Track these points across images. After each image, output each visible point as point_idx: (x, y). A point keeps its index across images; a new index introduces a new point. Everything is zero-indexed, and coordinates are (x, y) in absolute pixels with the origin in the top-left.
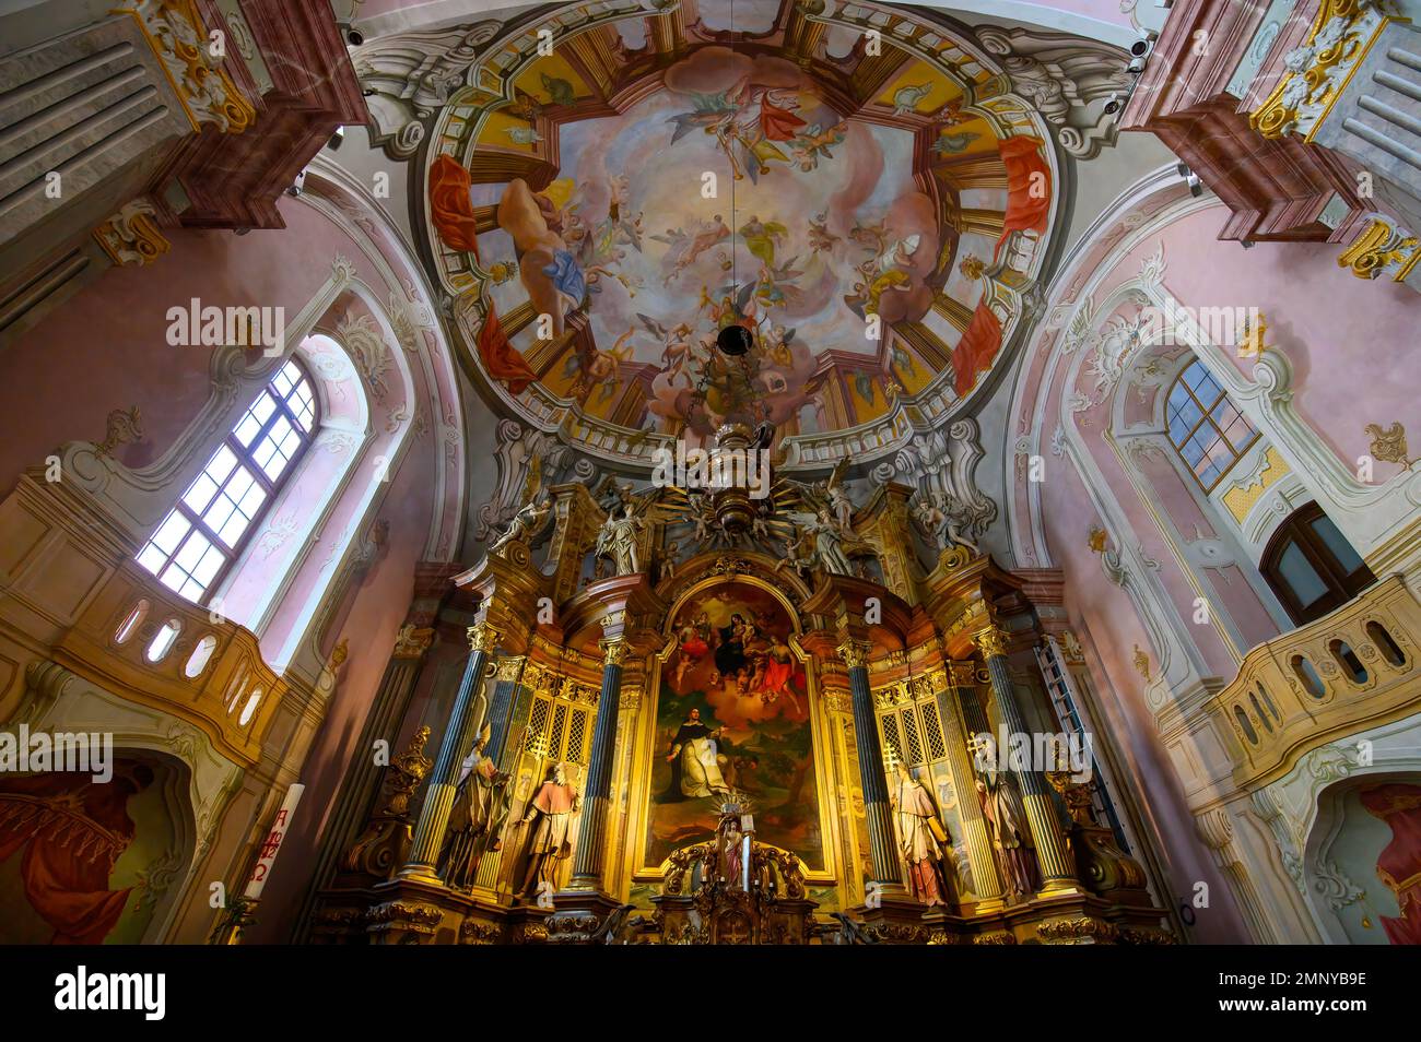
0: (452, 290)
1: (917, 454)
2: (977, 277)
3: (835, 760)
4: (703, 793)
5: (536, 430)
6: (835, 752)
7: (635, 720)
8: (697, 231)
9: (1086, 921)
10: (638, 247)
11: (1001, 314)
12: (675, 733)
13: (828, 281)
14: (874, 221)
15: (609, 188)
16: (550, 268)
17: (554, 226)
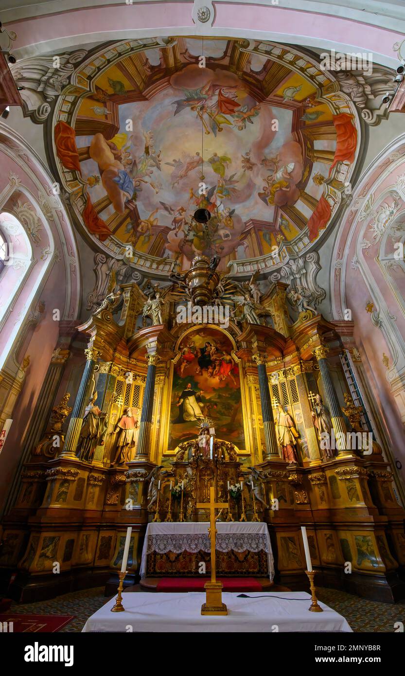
0: (69, 190)
1: (291, 269)
2: (321, 184)
3: (251, 404)
4: (193, 419)
5: (113, 258)
6: (251, 401)
7: (162, 389)
8: (188, 160)
9: (355, 468)
10: (159, 168)
11: (331, 202)
12: (180, 394)
13: (250, 186)
14: (272, 156)
15: (144, 138)
16: (117, 179)
17: (118, 158)
